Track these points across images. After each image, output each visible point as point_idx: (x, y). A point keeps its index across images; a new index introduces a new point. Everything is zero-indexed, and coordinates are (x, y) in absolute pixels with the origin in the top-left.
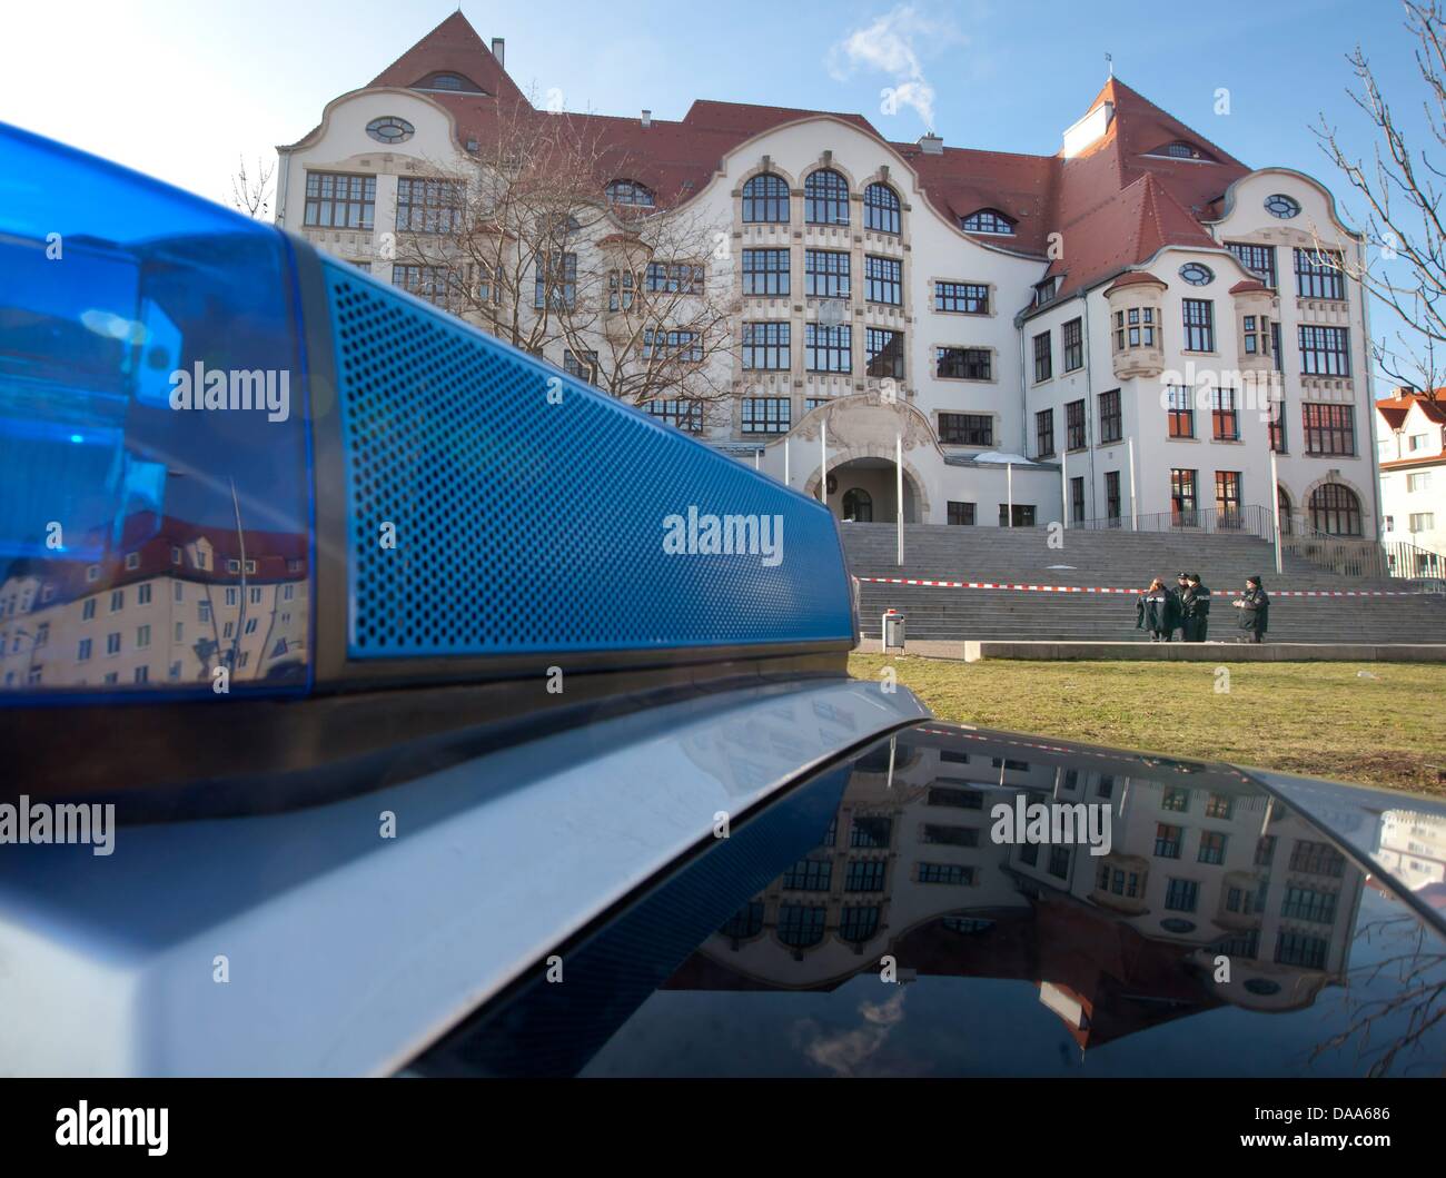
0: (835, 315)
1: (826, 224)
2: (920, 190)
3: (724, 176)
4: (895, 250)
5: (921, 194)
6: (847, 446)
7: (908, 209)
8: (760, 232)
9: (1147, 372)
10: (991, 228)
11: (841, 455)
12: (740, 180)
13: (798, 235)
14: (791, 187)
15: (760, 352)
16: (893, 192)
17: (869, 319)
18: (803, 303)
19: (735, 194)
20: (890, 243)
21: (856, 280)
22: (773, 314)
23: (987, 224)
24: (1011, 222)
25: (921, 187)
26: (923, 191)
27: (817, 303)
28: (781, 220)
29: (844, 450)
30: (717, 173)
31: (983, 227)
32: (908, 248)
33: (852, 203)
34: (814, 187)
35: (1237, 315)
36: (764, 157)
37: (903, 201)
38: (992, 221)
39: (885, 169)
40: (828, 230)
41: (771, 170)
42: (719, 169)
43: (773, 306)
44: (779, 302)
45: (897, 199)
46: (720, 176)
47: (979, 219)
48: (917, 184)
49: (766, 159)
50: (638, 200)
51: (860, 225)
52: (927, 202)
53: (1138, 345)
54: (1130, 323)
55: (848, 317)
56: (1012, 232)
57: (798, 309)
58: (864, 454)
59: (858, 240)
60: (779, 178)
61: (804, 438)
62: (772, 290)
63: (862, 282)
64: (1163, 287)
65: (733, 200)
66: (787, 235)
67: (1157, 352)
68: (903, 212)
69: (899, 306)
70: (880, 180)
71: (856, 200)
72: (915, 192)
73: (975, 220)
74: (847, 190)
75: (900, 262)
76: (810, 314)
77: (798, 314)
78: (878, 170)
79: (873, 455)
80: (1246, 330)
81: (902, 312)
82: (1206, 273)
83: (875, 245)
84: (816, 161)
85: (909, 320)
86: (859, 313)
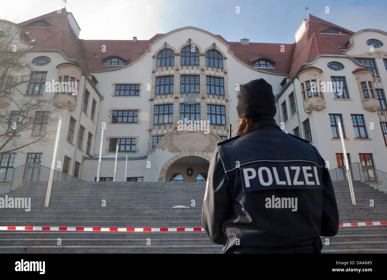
0: (193, 100)
1: (190, 65)
2: (231, 52)
3: (150, 51)
4: (220, 74)
5: (231, 53)
6: (180, 151)
7: (226, 59)
8: (162, 70)
9: (317, 108)
10: (265, 66)
11: (176, 156)
12: (156, 52)
13: (177, 70)
14: (175, 53)
15: (161, 116)
16: (219, 53)
17: (208, 101)
18: (179, 96)
19: (154, 57)
20: (217, 71)
21: (202, 85)
22: (166, 101)
23: (263, 65)
24: (273, 63)
25: (231, 50)
26: (232, 52)
27: (184, 95)
28: (171, 65)
29: (178, 153)
30: (147, 51)
31: (261, 66)
32: (226, 73)
33: (200, 57)
34: (185, 52)
35: (357, 82)
36: (165, 43)
37: (223, 56)
38: (265, 64)
39: (214, 44)
40: (190, 67)
41: (167, 47)
42: (148, 49)
43: (166, 98)
44: (169, 96)
45: (221, 55)
46: (148, 51)
47: (259, 63)
48: (229, 50)
49: (166, 44)
50: (120, 64)
51: (204, 65)
52: (234, 56)
53: (311, 96)
54: (307, 87)
55: (198, 100)
56: (273, 67)
57: (177, 98)
58: (188, 155)
59: (203, 70)
60: (171, 50)
61: (161, 149)
62: (167, 91)
63: (205, 86)
64: (320, 71)
65: (153, 59)
66: (173, 70)
67: (321, 99)
68: (223, 60)
69: (222, 95)
70: (213, 48)
71: (202, 56)
72: (229, 53)
73: (257, 63)
74: (199, 52)
75: (223, 78)
76: (182, 100)
77: (177, 100)
78: (212, 45)
79: (192, 155)
80: (363, 88)
81: (224, 97)
82: (340, 66)
83: (211, 72)
84: (186, 43)
85: (227, 101)
86: (203, 98)
